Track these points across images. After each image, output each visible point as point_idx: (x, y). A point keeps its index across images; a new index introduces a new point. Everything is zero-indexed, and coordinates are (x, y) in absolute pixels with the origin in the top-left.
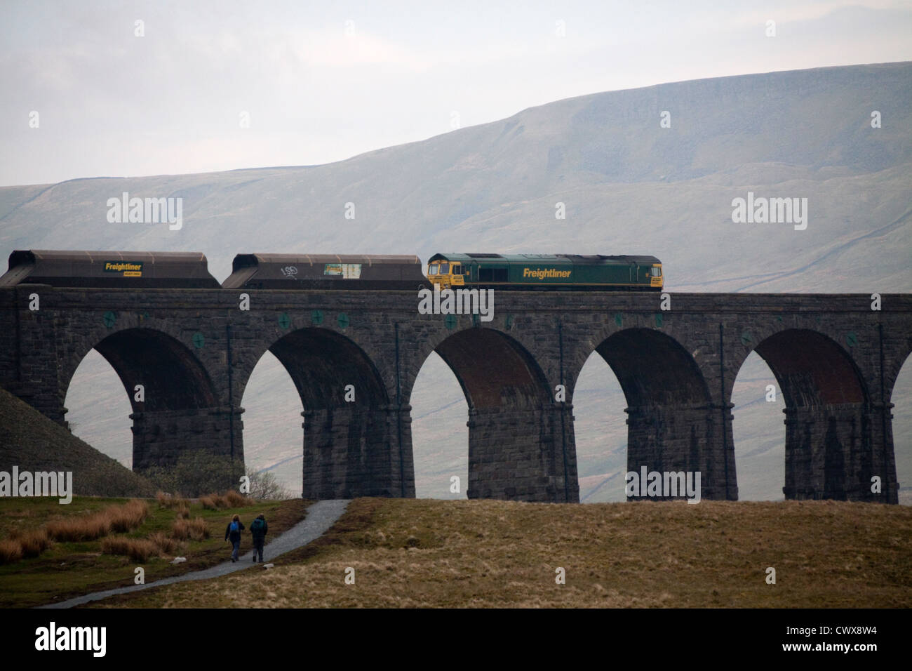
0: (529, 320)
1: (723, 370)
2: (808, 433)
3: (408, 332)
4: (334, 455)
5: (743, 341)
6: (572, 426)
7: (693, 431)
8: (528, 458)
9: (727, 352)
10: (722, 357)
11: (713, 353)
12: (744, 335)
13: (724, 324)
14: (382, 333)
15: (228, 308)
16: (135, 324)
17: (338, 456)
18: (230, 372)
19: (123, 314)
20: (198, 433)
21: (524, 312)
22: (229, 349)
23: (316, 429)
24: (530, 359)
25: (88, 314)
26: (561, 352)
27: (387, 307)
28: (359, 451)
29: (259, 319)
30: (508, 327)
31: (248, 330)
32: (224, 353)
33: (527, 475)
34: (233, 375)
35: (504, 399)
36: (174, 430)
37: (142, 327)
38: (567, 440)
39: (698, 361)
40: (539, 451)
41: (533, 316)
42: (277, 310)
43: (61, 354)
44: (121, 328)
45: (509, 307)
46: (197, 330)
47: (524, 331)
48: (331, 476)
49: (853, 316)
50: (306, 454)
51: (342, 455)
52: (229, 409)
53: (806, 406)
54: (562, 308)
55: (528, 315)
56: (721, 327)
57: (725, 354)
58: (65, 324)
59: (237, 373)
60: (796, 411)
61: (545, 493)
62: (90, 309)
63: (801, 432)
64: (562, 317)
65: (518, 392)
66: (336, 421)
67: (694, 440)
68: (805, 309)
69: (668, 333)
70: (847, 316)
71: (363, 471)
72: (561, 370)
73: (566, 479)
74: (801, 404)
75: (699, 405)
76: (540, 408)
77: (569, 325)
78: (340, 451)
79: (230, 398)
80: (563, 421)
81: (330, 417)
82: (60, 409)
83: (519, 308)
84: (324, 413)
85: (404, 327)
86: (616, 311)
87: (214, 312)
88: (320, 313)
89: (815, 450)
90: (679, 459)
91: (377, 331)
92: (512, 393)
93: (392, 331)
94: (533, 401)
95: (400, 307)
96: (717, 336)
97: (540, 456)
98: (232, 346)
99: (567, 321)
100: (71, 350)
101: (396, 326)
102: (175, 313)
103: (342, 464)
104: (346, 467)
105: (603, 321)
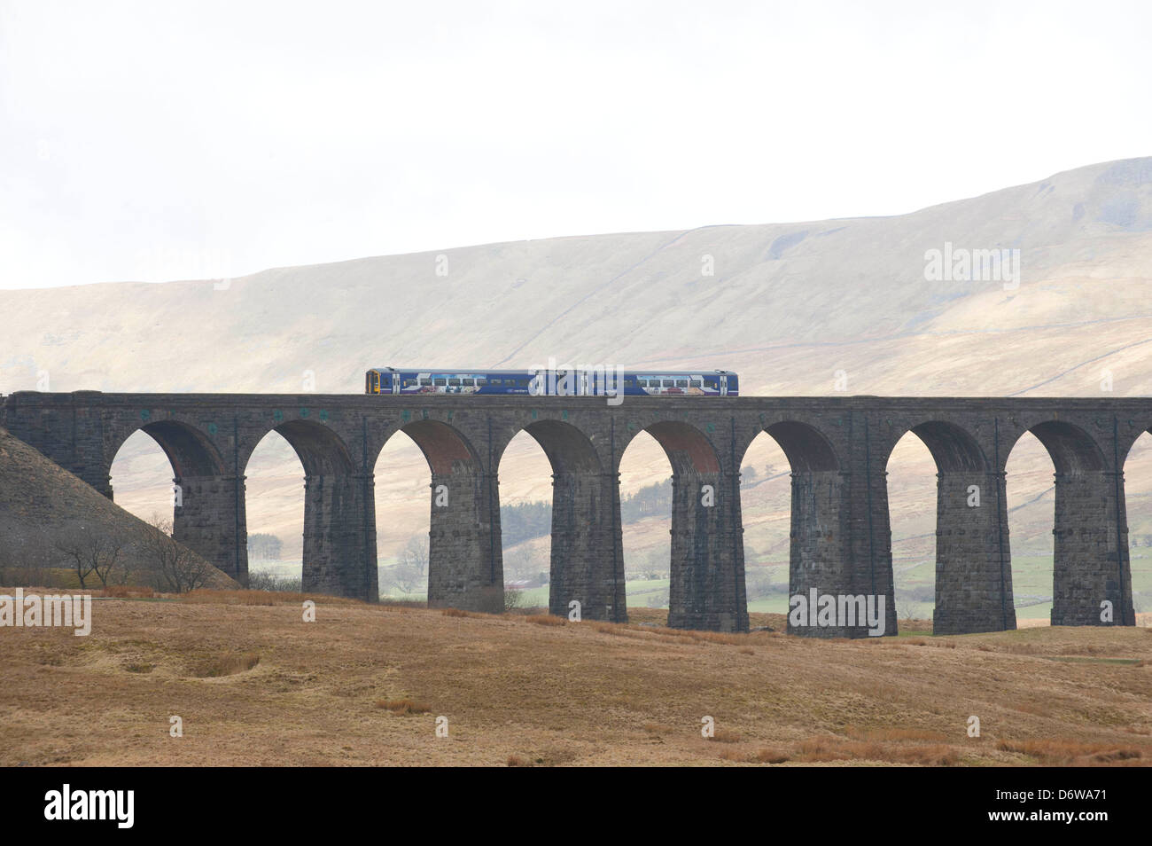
0: (466, 415)
1: (613, 450)
2: (686, 493)
3: (374, 423)
4: (324, 508)
5: (629, 430)
6: (497, 488)
7: (592, 491)
8: (467, 511)
9: (616, 436)
10: (612, 441)
11: (605, 437)
12: (629, 425)
13: (615, 418)
14: (353, 423)
15: (236, 406)
16: (164, 418)
17: (326, 509)
18: (236, 451)
19: (156, 410)
20: (215, 492)
21: (463, 409)
22: (236, 435)
23: (312, 489)
24: (468, 442)
25: (129, 411)
26: (490, 436)
27: (357, 405)
28: (339, 505)
29: (259, 414)
30: (450, 419)
31: (251, 422)
32: (232, 438)
33: (466, 522)
34: (239, 454)
35: (453, 469)
36: (200, 490)
37: (170, 420)
38: (493, 499)
39: (594, 444)
40: (473, 506)
41: (469, 411)
42: (273, 407)
43: (108, 439)
44: (154, 421)
45: (451, 405)
46: (212, 422)
47: (463, 422)
48: (321, 522)
49: (712, 412)
50: (306, 506)
51: (329, 508)
52: (235, 477)
53: (685, 473)
54: (492, 406)
55: (466, 411)
56: (612, 419)
57: (615, 439)
58: (111, 418)
59: (242, 452)
60: (679, 477)
61: (477, 535)
62: (130, 407)
63: (682, 492)
64: (491, 413)
65: (462, 464)
66: (325, 484)
67: (593, 499)
68: (676, 407)
69: (572, 423)
70: (707, 412)
71: (341, 519)
72: (490, 449)
73: (492, 526)
74: (682, 472)
75: (596, 474)
76: (475, 475)
77: (497, 418)
78: (327, 505)
79: (236, 469)
80: (490, 486)
81: (322, 480)
82: (106, 477)
83: (458, 406)
84: (318, 478)
85: (370, 419)
86: (532, 408)
87: (224, 409)
88: (306, 410)
89: (690, 504)
90: (584, 510)
91: (351, 422)
92: (458, 465)
93: (361, 422)
94: (471, 470)
95: (367, 405)
96: (609, 426)
97: (475, 509)
98: (238, 432)
99: (496, 415)
100: (115, 436)
101: (364, 419)
102: (195, 409)
103: (329, 514)
104: (330, 516)
105: (522, 415)
